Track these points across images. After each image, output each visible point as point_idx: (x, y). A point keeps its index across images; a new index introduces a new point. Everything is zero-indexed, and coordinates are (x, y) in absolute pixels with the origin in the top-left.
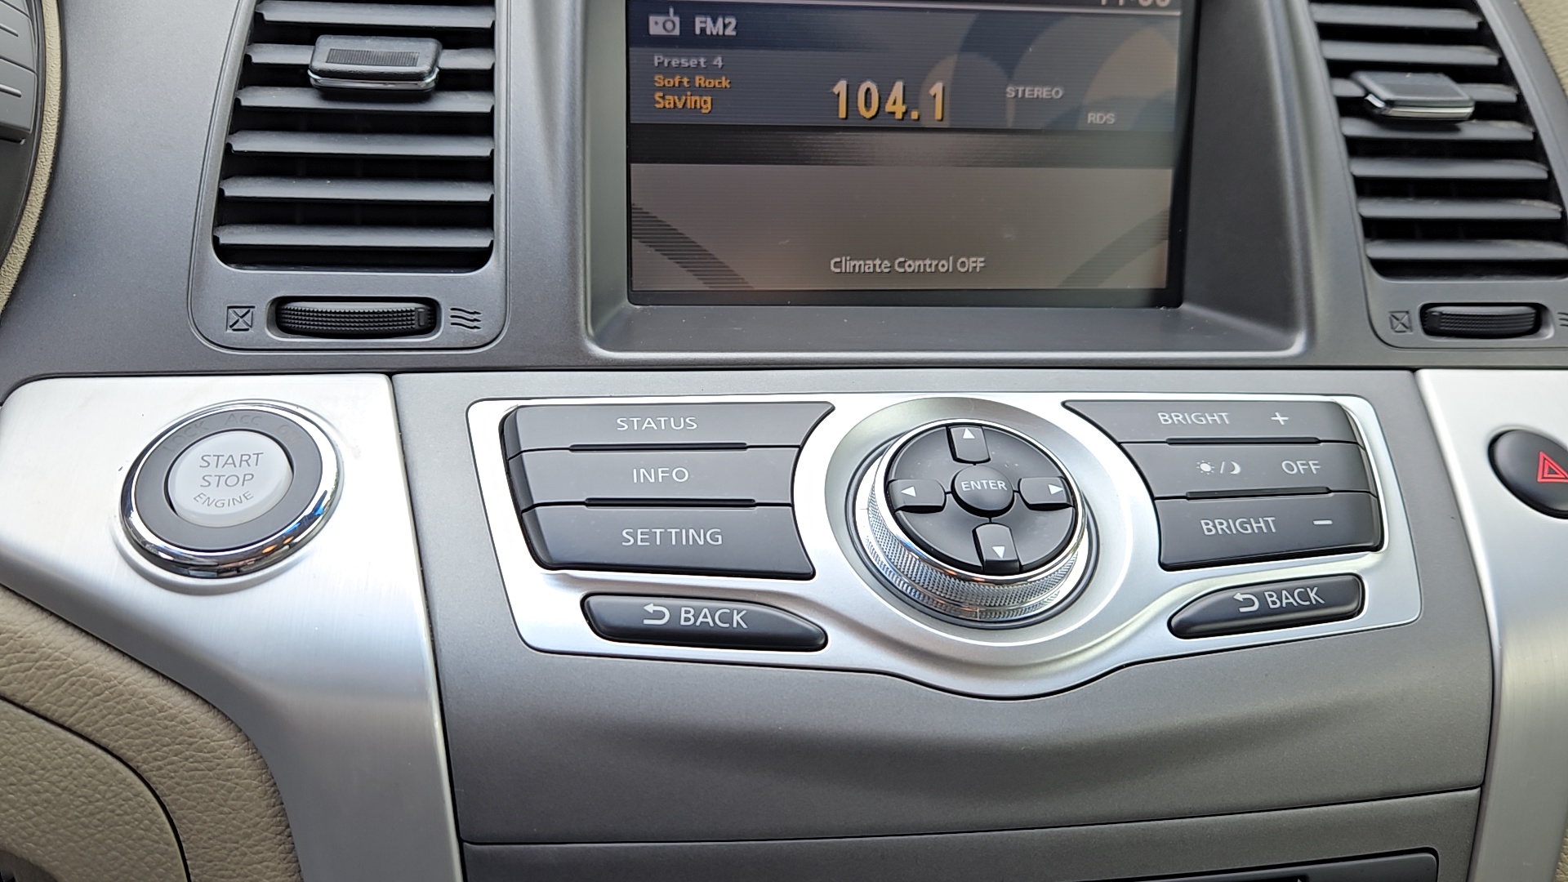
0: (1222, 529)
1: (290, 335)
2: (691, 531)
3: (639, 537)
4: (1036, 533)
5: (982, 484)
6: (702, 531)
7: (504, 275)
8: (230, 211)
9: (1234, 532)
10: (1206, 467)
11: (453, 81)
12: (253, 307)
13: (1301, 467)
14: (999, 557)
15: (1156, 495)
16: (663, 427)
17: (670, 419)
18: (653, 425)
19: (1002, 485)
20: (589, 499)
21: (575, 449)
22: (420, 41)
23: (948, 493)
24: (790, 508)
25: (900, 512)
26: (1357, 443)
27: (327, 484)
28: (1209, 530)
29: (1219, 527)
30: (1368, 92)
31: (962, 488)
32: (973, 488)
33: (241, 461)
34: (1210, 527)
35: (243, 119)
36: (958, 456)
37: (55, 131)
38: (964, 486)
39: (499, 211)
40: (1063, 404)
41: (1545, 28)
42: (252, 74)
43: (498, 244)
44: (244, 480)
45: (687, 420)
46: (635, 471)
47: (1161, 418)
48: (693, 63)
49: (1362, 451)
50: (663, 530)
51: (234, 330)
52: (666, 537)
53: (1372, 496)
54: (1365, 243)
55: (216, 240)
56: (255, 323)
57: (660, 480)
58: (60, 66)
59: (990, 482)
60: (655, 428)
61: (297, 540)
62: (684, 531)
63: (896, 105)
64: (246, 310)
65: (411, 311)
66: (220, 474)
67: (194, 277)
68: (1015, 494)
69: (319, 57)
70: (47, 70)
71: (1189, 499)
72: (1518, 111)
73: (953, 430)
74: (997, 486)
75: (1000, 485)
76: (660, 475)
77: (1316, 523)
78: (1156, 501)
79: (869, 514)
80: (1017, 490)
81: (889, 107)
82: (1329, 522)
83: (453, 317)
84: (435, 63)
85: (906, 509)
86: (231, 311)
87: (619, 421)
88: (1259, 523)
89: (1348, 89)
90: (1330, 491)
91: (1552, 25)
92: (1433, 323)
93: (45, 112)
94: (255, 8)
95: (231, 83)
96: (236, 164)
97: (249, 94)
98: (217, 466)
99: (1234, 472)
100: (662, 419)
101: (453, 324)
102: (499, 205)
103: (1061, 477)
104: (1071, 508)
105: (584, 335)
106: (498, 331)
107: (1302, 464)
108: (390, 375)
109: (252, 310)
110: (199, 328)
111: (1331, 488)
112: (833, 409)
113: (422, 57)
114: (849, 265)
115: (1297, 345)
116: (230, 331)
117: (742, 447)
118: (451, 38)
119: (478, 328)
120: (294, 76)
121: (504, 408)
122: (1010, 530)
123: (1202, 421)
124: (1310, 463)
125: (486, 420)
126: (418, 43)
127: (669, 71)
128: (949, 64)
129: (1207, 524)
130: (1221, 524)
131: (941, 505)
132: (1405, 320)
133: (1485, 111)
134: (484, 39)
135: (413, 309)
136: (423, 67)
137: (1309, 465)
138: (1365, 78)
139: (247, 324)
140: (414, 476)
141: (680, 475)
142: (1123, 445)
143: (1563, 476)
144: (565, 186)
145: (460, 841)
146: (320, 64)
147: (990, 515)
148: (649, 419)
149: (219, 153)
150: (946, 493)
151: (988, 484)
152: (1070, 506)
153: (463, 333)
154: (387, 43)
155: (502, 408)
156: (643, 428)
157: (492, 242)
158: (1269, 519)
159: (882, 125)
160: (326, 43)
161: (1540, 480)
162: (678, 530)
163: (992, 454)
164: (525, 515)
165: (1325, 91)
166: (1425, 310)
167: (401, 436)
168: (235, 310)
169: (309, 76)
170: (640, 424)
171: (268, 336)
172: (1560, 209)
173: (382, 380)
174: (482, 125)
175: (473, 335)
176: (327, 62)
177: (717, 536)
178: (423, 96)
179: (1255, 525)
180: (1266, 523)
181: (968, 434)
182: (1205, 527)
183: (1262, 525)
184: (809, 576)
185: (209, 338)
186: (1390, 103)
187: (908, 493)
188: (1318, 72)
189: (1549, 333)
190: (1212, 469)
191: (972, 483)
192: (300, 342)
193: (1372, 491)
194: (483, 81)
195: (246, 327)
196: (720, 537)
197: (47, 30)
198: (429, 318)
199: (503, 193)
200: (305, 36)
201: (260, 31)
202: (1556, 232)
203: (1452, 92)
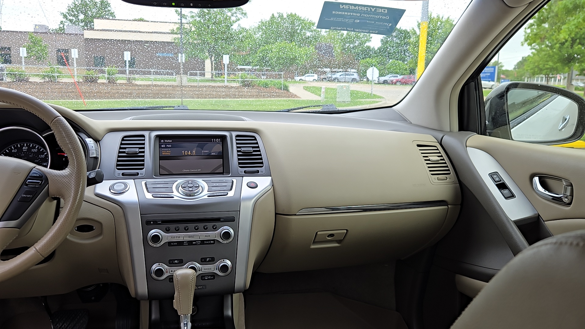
3: (158, 190)
7: (145, 170)
8: (118, 165)
10: (215, 184)
11: (140, 152)
20: (153, 188)
21: (152, 184)
22: (137, 148)
23: (187, 186)
24: (172, 188)
26: (233, 183)
27: (127, 189)
30: (241, 150)
33: (120, 185)
35: (119, 157)
37: (100, 157)
40: (201, 180)
41: (264, 142)
42: (120, 152)
43: (145, 167)
44: (121, 187)
45: (163, 182)
46: (157, 185)
47: (212, 181)
48: (166, 150)
52: (160, 190)
54: (238, 165)
55: (116, 168)
61: (125, 192)
62: (162, 190)
64: (120, 174)
66: (118, 186)
67: (114, 171)
69: (127, 150)
72: (259, 151)
73: (189, 182)
76: (160, 186)
78: (209, 187)
81: (189, 153)
82: (226, 188)
84: (139, 150)
86: (118, 174)
87: (156, 182)
89: (239, 149)
94: (120, 146)
96: (118, 161)
97: (119, 154)
99: (218, 185)
100: (161, 182)
101: (140, 175)
103: (200, 185)
105: (153, 176)
106: (144, 175)
108: (134, 179)
110: (115, 176)
111: (229, 186)
112: (178, 181)
113: (137, 150)
114: (185, 171)
115: (229, 175)
116: (118, 176)
117: (168, 184)
118: (140, 148)
120: (124, 152)
121: (146, 181)
122: (192, 189)
123: (216, 181)
125: (143, 183)
127: (164, 151)
128: (196, 148)
129: (213, 188)
132: (243, 172)
133: (255, 151)
134: (144, 148)
135: (136, 173)
136: (137, 151)
137: (227, 184)
138: (241, 148)
140: (136, 187)
141: (162, 186)
142: (207, 183)
143: (255, 185)
144: (152, 162)
145: (141, 215)
146: (127, 151)
151: (191, 185)
154: (134, 149)
159: (188, 155)
160: (127, 149)
161: (252, 186)
164: (147, 189)
165: (236, 150)
166: (245, 171)
167: (135, 184)
170: (159, 182)
171: (122, 176)
172: (262, 161)
173: (133, 180)
175: (142, 176)
177: (165, 190)
178: (138, 154)
179: (218, 189)
184: (173, 192)
186: (243, 151)
187: (183, 186)
188: (235, 148)
189: (259, 173)
192: (125, 177)
194: (144, 152)
198: (138, 174)
199: (145, 163)
200: (125, 148)
201: (120, 148)
202: (262, 163)
203: (251, 149)
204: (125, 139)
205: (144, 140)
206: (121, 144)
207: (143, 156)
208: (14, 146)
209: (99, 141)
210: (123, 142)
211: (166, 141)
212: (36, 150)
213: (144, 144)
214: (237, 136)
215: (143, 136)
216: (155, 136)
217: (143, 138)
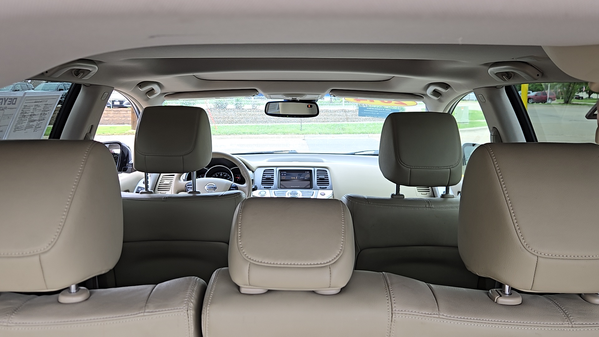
8: (262, 183)
24: (285, 194)
35: (262, 179)
42: (263, 177)
48: (284, 177)
63: (294, 178)
67: (261, 186)
69: (266, 176)
78: (302, 194)
96: (262, 181)
108: (269, 190)
113: (271, 176)
114: (292, 186)
121: (274, 190)
127: (282, 177)
128: (297, 176)
134: (273, 175)
159: (294, 179)
166: (320, 187)
174: (273, 179)
178: (271, 178)
186: (320, 177)
194: (273, 177)
198: (271, 187)
199: (274, 182)
201: (263, 175)
202: (329, 184)
203: (324, 177)
204: (265, 171)
205: (274, 172)
206: (264, 173)
208: (217, 174)
209: (254, 172)
211: (283, 172)
212: (226, 176)
214: (318, 170)
215: (273, 170)
216: (279, 170)
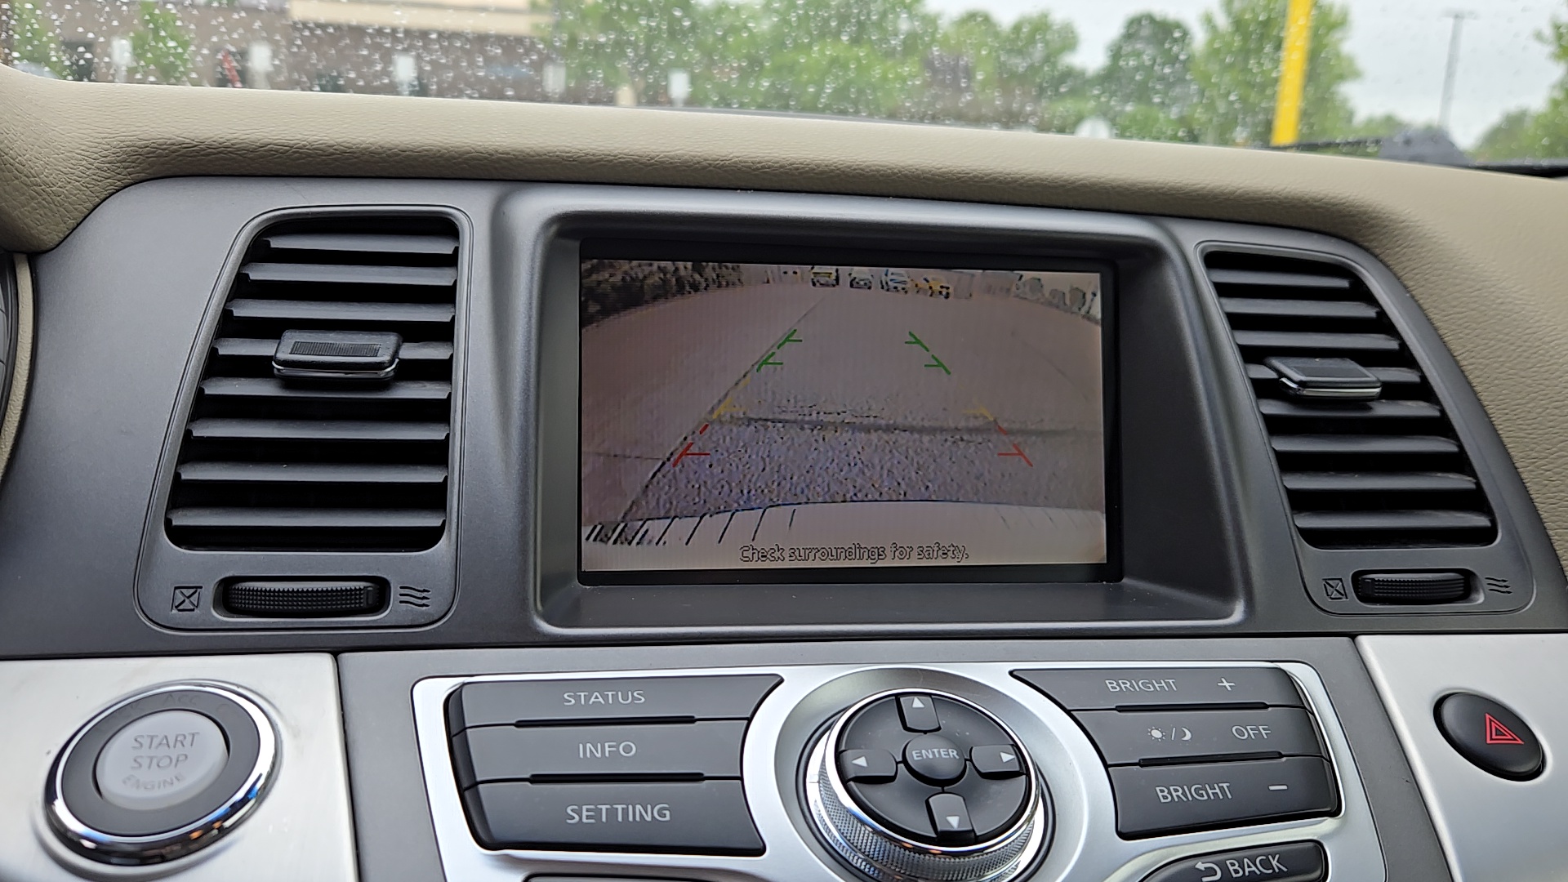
0: (1178, 796)
1: (235, 616)
2: (638, 807)
3: (585, 813)
4: (990, 802)
5: (933, 753)
6: (649, 807)
7: (455, 553)
8: (183, 494)
9: (1190, 799)
10: (1157, 734)
11: (410, 371)
12: (201, 587)
13: (1251, 732)
14: (952, 827)
15: (1109, 763)
16: (611, 701)
17: (617, 694)
18: (601, 699)
19: (953, 753)
20: (533, 776)
21: (520, 724)
22: (382, 335)
23: (900, 762)
24: (739, 782)
25: (852, 783)
26: (1305, 708)
27: (262, 766)
28: (1165, 797)
29: (1174, 794)
30: (1281, 374)
31: (914, 757)
32: (925, 757)
33: (176, 740)
34: (1165, 794)
35: (204, 407)
36: (908, 726)
37: (18, 419)
38: (915, 755)
39: (452, 492)
40: (1011, 673)
41: (1437, 316)
42: (216, 365)
43: (450, 524)
44: (178, 761)
45: (635, 694)
46: (581, 746)
47: (1109, 686)
49: (1310, 715)
50: (608, 806)
51: (180, 610)
52: (612, 813)
53: (1324, 761)
54: (1292, 515)
55: (168, 522)
56: (201, 603)
57: (607, 754)
58: (29, 359)
59: (941, 750)
60: (603, 702)
61: (228, 824)
62: (630, 807)
64: (192, 591)
65: (360, 589)
66: (152, 755)
67: (144, 558)
68: (967, 762)
69: (284, 349)
70: (17, 362)
71: (1142, 766)
72: (1422, 391)
73: (902, 699)
74: (949, 755)
75: (951, 754)
76: (607, 749)
77: (1272, 788)
78: (1110, 769)
79: (820, 787)
80: (968, 758)
82: (1285, 787)
83: (401, 595)
84: (395, 354)
85: (858, 780)
86: (177, 591)
87: (565, 696)
88: (1215, 789)
89: (1262, 372)
90: (1281, 756)
91: (1444, 313)
92: (1367, 589)
93: (10, 402)
94: (225, 305)
95: (196, 373)
96: (193, 450)
97: (212, 384)
98: (150, 747)
99: (1185, 738)
100: (610, 693)
101: (401, 602)
102: (452, 485)
103: (1012, 745)
104: (1024, 777)
105: (533, 612)
106: (446, 609)
107: (1252, 729)
108: (335, 653)
109: (199, 590)
110: (144, 609)
111: (1283, 753)
112: (782, 681)
113: (383, 349)
115: (1238, 614)
116: (175, 611)
117: (690, 720)
118: (410, 333)
119: (427, 606)
120: (258, 367)
121: (449, 685)
122: (964, 800)
123: (1150, 688)
124: (1260, 727)
125: (430, 697)
126: (379, 336)
129: (1162, 791)
130: (1176, 791)
131: (893, 774)
132: (1339, 587)
133: (1392, 391)
134: (444, 333)
135: (362, 587)
136: (384, 357)
137: (1259, 730)
138: (1276, 362)
139: (194, 605)
140: (354, 755)
141: (628, 749)
142: (1074, 713)
143: (1511, 738)
144: (517, 467)
146: (284, 355)
147: (943, 784)
148: (596, 694)
149: (179, 438)
150: (897, 763)
151: (939, 752)
152: (1022, 774)
153: (412, 611)
154: (350, 336)
155: (447, 685)
156: (591, 702)
157: (444, 522)
158: (1225, 785)
160: (291, 338)
161: (1489, 741)
162: (624, 806)
163: (943, 723)
164: (467, 794)
165: (1239, 374)
166: (1357, 578)
167: (343, 716)
168: (182, 590)
169: (274, 367)
170: (587, 698)
171: (213, 616)
172: (1475, 481)
173: (325, 661)
175: (422, 612)
176: (291, 353)
177: (664, 812)
178: (385, 385)
179: (1210, 792)
180: (1221, 789)
181: (917, 703)
182: (1160, 794)
183: (1217, 791)
184: (760, 851)
185: (154, 619)
186: (1302, 384)
187: (859, 763)
188: (1233, 358)
189: (1480, 598)
190: (1163, 736)
191: (923, 751)
192: (246, 622)
193: (1324, 755)
194: (442, 370)
195: (192, 607)
196: (667, 813)
197: (21, 327)
198: (378, 593)
199: (457, 474)
200: (272, 329)
201: (228, 326)
202: (1476, 502)
203: (1360, 374)
204: (277, 243)
205: (451, 261)
206: (242, 288)
207: (440, 411)
209: (35, 256)
210: (263, 273)
213: (446, 296)
214: (1215, 259)
215: (443, 226)
216: (554, 229)
217: (443, 247)
